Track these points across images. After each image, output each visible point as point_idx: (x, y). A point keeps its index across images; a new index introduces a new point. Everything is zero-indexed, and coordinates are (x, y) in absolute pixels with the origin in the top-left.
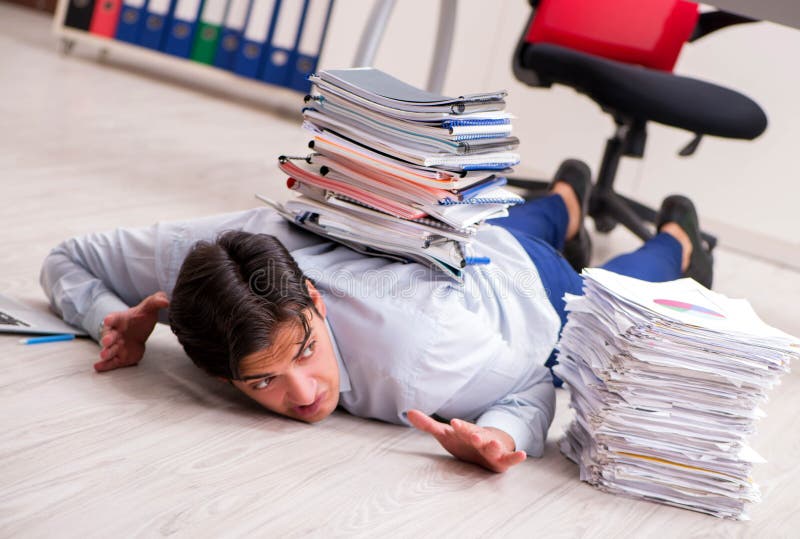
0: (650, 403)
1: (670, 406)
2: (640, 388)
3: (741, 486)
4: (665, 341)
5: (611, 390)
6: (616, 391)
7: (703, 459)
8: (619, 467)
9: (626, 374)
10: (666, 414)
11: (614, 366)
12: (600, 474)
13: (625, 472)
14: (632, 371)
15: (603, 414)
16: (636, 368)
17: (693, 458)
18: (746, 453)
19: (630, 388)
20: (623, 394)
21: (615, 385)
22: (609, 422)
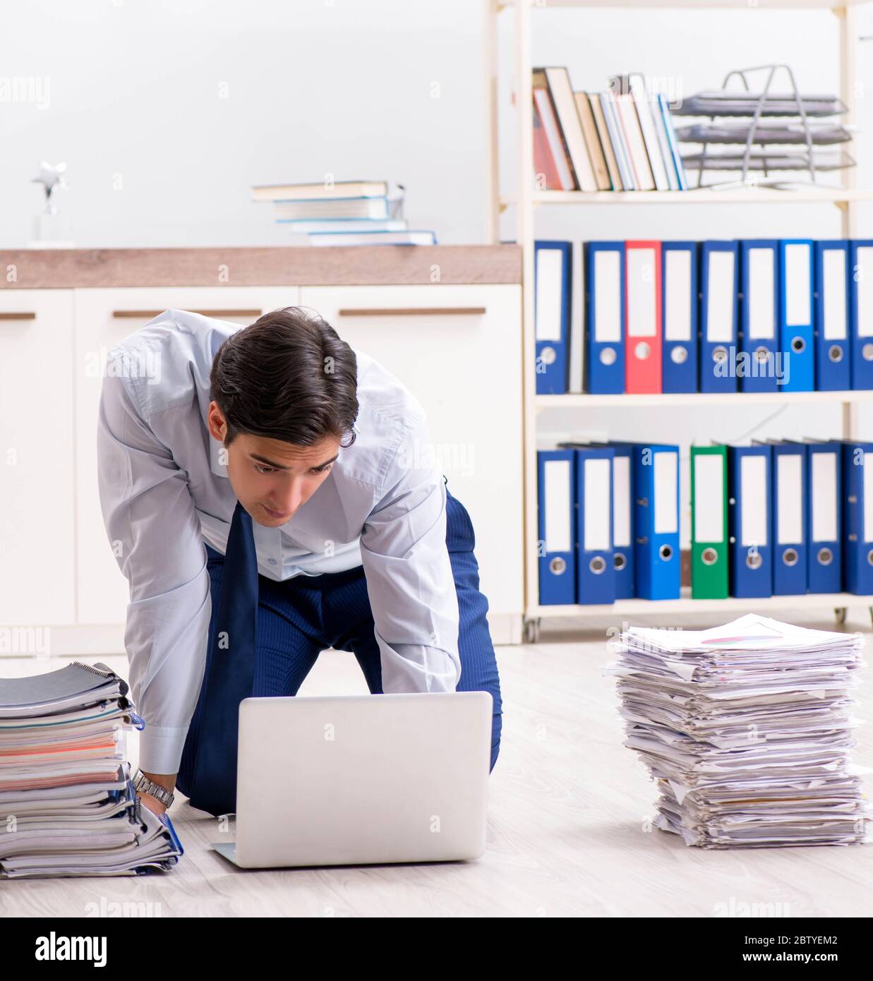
0: (744, 743)
1: (763, 740)
2: (729, 730)
3: (856, 805)
4: (737, 672)
5: (698, 740)
6: (703, 740)
7: (811, 786)
8: (725, 819)
9: (709, 718)
10: (757, 750)
11: (694, 714)
12: (707, 833)
13: (733, 823)
14: (715, 712)
15: (697, 768)
16: (716, 708)
17: (801, 788)
19: (718, 732)
20: (712, 740)
21: (702, 733)
22: (705, 774)
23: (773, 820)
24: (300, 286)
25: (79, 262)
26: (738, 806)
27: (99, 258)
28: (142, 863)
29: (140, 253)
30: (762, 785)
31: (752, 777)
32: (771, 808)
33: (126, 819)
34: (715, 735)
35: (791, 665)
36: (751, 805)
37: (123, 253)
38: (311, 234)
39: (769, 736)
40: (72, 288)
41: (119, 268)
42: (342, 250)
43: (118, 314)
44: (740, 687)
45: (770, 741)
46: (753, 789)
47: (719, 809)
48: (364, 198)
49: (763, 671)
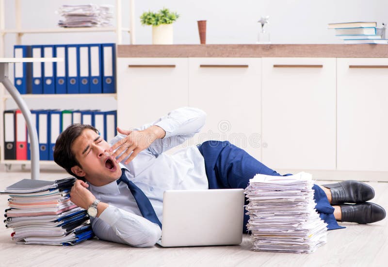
0: (265, 215)
1: (273, 215)
2: (260, 210)
3: (304, 239)
4: (259, 190)
7: (288, 232)
8: (259, 241)
10: (270, 218)
13: (261, 243)
15: (250, 223)
17: (285, 232)
18: (305, 226)
19: (256, 211)
22: (253, 225)
23: (275, 242)
24: (336, 57)
25: (263, 49)
26: (263, 237)
27: (270, 47)
28: (65, 242)
29: (283, 46)
30: (271, 230)
31: (268, 227)
32: (276, 238)
33: (61, 227)
34: (255, 212)
35: (280, 189)
36: (268, 237)
37: (278, 46)
38: (345, 40)
39: (275, 214)
40: (261, 57)
41: (276, 50)
42: (351, 45)
43: (275, 66)
44: (263, 196)
45: (276, 215)
46: (269, 231)
47: (257, 237)
48: (361, 28)
49: (269, 191)
